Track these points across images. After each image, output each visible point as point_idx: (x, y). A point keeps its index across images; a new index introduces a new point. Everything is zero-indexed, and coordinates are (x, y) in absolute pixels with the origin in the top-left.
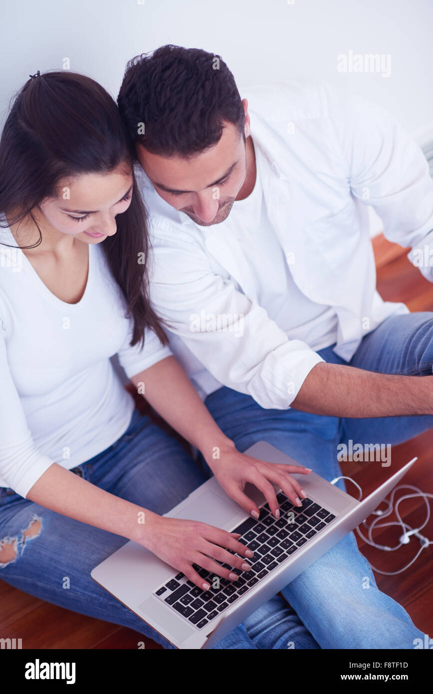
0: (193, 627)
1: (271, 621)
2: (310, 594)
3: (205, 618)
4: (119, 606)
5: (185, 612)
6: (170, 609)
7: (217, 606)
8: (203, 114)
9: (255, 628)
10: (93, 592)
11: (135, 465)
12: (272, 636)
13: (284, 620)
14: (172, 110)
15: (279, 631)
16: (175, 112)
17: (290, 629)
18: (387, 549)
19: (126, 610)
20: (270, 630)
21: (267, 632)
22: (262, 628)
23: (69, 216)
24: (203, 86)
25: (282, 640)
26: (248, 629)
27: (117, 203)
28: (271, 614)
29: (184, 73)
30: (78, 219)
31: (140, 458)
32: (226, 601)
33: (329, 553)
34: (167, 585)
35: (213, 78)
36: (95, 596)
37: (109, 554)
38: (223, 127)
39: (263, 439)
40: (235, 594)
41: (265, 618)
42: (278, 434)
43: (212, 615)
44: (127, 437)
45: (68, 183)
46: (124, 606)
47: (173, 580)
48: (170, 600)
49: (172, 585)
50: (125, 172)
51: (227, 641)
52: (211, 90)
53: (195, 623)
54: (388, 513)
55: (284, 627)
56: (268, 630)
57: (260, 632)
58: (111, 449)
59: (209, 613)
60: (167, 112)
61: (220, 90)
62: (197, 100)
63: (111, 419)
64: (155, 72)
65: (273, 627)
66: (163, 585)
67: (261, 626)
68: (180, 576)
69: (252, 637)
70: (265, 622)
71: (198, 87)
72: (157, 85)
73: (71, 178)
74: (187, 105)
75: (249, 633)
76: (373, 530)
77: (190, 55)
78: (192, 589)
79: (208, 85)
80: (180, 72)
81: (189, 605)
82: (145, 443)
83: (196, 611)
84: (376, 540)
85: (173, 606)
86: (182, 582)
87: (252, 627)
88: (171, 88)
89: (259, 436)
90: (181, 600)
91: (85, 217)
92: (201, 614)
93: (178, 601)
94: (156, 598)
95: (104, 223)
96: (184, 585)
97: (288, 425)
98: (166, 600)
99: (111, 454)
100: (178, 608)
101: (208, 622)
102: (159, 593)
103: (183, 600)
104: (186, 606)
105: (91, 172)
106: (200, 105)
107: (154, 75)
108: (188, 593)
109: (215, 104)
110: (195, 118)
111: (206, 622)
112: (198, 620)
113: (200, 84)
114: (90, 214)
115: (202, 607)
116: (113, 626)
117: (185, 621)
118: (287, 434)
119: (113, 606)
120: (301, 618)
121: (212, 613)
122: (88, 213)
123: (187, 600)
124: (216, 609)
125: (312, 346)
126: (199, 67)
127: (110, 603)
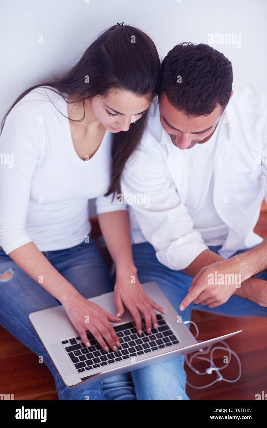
0: (76, 370)
1: (118, 385)
2: (148, 379)
3: (84, 368)
4: (37, 339)
5: (74, 360)
6: (66, 354)
7: (93, 364)
8: (209, 96)
9: (108, 385)
10: (25, 326)
11: (77, 265)
12: (115, 394)
13: (125, 387)
14: (193, 87)
15: (120, 392)
16: (194, 88)
17: (127, 394)
18: (197, 372)
19: (40, 344)
20: (115, 390)
21: (114, 390)
22: (112, 386)
23: (107, 110)
24: (216, 79)
25: (120, 398)
26: (104, 384)
27: (136, 114)
28: (120, 381)
29: (209, 67)
30: (111, 114)
31: (82, 262)
32: (99, 363)
33: (167, 361)
34: (70, 340)
35: (223, 76)
36: (25, 328)
37: (43, 309)
38: (216, 107)
39: (156, 281)
40: (106, 362)
41: (116, 382)
42: (164, 281)
43: (88, 368)
44: (79, 248)
45: (115, 92)
46: (40, 341)
47: (74, 339)
48: (68, 349)
49: (72, 341)
50: (149, 99)
51: (90, 385)
52: (219, 83)
53: (77, 368)
54: (206, 352)
55: (124, 391)
56: (114, 389)
57: (109, 388)
58: (67, 250)
59: (87, 366)
60: (190, 86)
61: (224, 85)
62: (210, 86)
63: (74, 233)
64: (193, 59)
65: (118, 388)
66: (68, 339)
67: (111, 385)
68: (79, 338)
69: (104, 389)
70: (115, 384)
71: (213, 79)
72: (191, 67)
73: (118, 90)
74: (203, 87)
75: (103, 386)
76: (194, 359)
77: (216, 57)
78: (83, 348)
79: (219, 80)
80: (207, 65)
81: (78, 357)
82: (88, 255)
83: (80, 362)
84: (193, 365)
85: (69, 354)
86: (78, 342)
87: (106, 384)
88: (198, 73)
89: (154, 278)
90: (74, 352)
91: (115, 115)
92: (83, 365)
93: (73, 352)
94: (61, 344)
95: (124, 122)
96: (79, 344)
97: (172, 280)
98: (66, 348)
99: (66, 253)
100: (71, 356)
101: (85, 371)
102: (64, 342)
103: (76, 352)
104: (76, 357)
105: (131, 91)
106: (210, 91)
107: (191, 61)
108: (80, 350)
109: (218, 93)
110: (204, 97)
111: (83, 370)
112: (80, 367)
113: (215, 78)
114: (118, 114)
115: (85, 361)
116: (28, 349)
117: (72, 365)
118: (170, 284)
119: (33, 338)
120: (136, 391)
121: (89, 367)
122: (118, 113)
123: (78, 353)
124: (92, 365)
125: (206, 241)
126: (219, 67)
127: (33, 336)
